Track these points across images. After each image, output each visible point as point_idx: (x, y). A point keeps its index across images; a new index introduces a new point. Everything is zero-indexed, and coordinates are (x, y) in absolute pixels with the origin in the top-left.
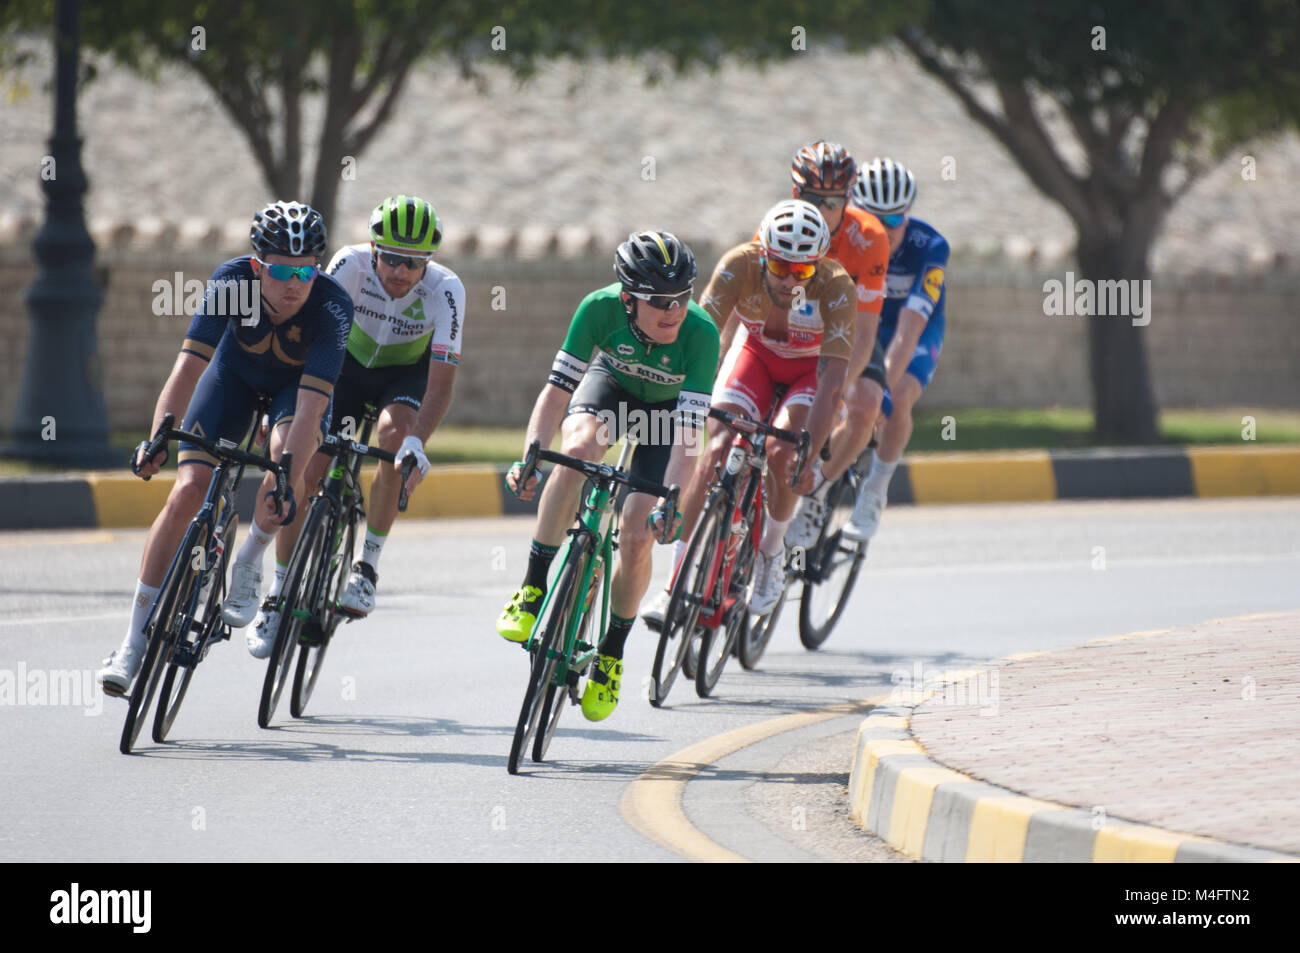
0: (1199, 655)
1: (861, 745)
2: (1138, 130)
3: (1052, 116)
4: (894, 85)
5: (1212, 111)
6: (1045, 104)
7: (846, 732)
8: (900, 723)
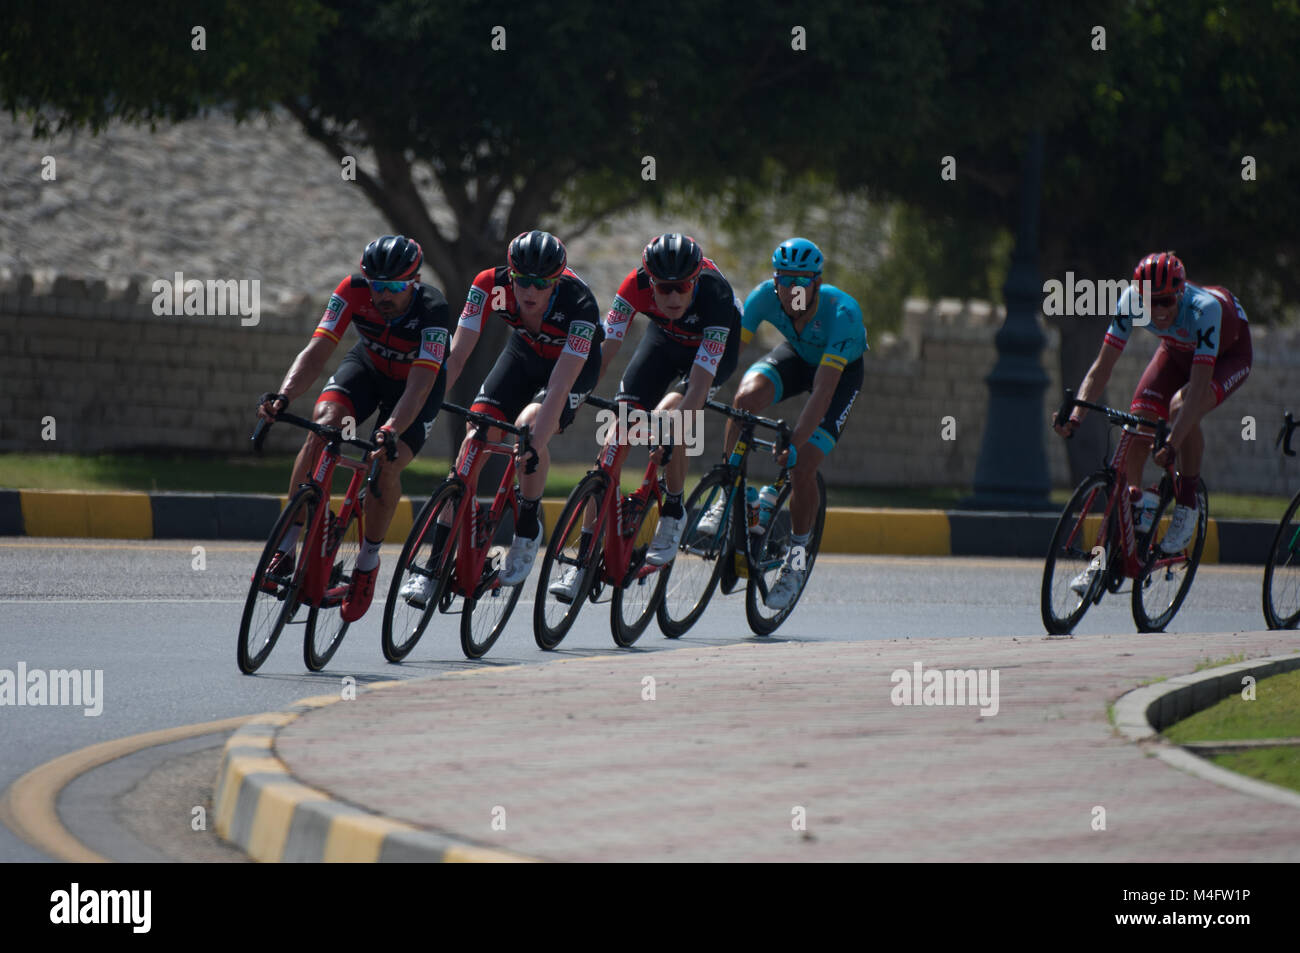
0: (545, 692)
1: (227, 762)
2: (506, 199)
3: (425, 182)
4: (277, 147)
5: (572, 185)
6: (421, 171)
7: (213, 748)
8: (264, 742)
